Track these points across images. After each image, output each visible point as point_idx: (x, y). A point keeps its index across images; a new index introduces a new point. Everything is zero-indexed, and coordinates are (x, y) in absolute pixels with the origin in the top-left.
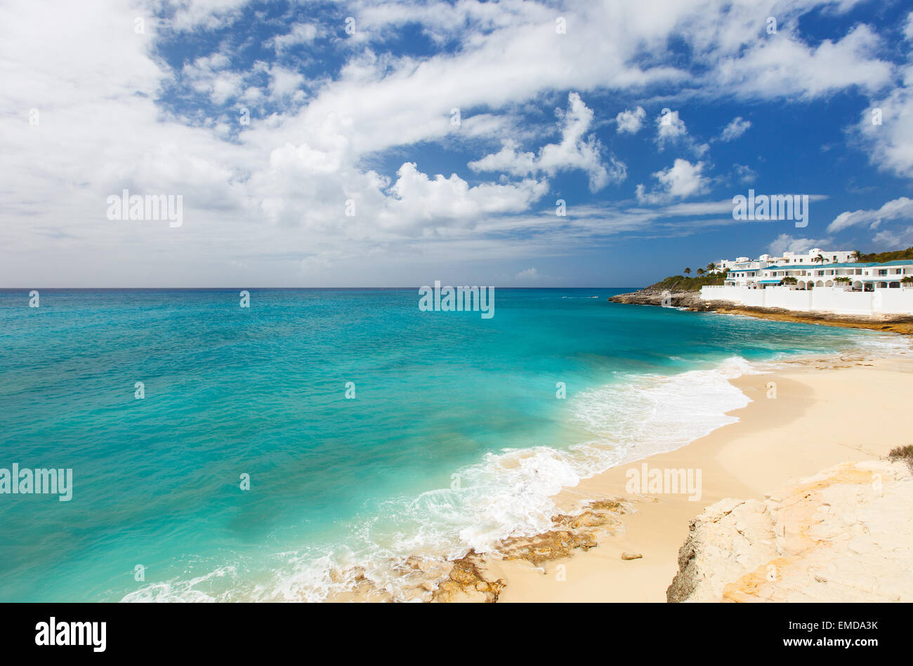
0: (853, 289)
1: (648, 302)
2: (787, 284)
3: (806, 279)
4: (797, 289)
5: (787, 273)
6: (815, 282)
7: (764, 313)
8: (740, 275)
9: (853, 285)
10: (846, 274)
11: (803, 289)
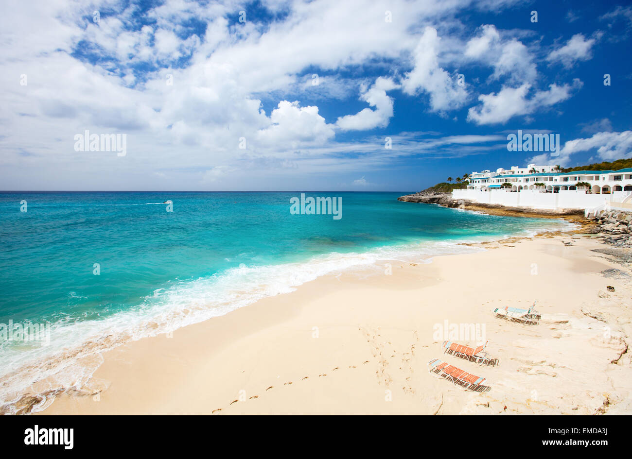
0: (546, 191)
1: (420, 201)
2: (506, 187)
3: (517, 184)
4: (511, 191)
5: (506, 180)
6: (523, 186)
7: (489, 208)
8: (477, 182)
9: (547, 189)
10: (543, 180)
11: (516, 191)
